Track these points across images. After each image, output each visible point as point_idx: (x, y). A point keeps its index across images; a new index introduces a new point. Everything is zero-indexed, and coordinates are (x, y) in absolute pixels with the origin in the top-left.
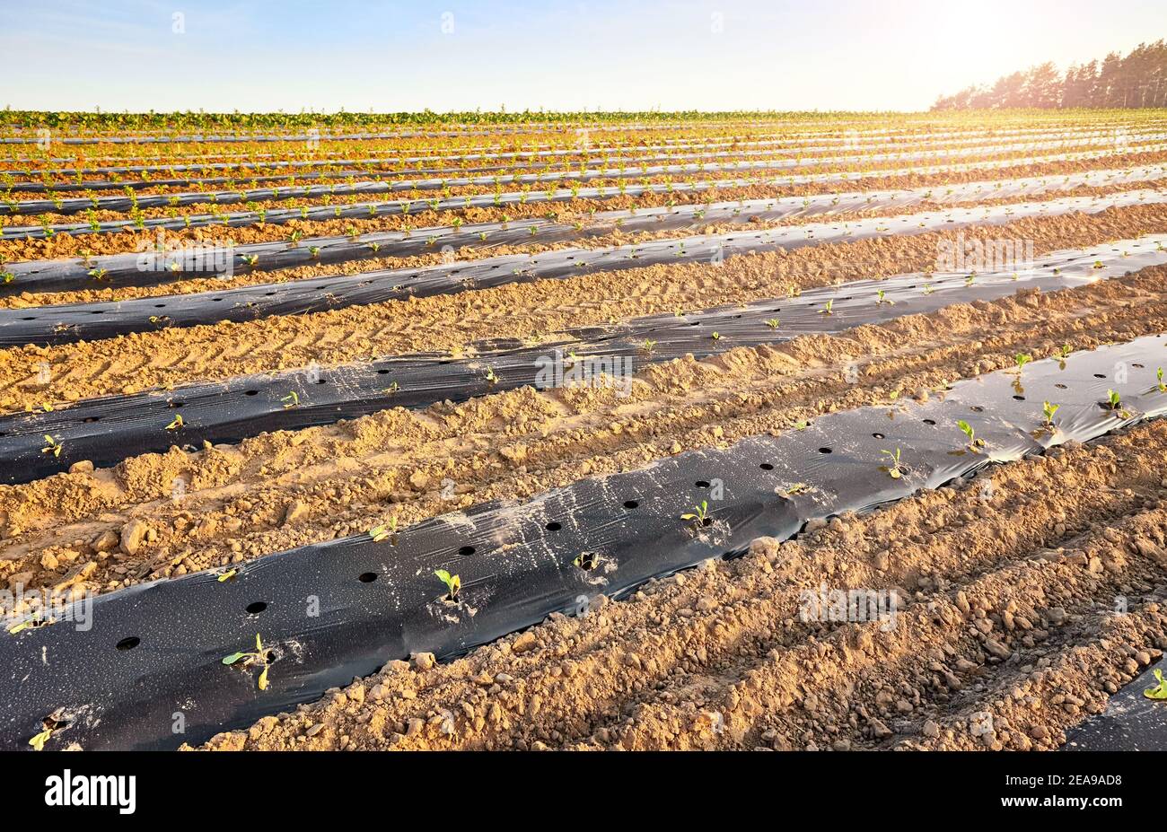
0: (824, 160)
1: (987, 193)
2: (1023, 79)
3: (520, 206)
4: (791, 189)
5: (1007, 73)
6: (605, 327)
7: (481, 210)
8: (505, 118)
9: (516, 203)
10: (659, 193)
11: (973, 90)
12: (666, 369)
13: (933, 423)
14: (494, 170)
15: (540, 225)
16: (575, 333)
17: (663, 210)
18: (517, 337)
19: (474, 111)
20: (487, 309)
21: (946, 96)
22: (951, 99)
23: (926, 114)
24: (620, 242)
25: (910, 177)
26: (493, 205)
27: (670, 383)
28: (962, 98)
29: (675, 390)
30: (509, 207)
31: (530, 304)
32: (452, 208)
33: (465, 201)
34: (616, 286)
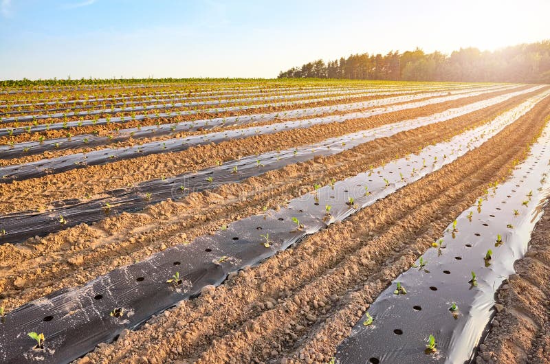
0: (232, 100)
1: (300, 114)
2: (312, 66)
3: (78, 129)
4: (217, 114)
5: (306, 63)
6: (125, 189)
7: (56, 131)
8: (70, 82)
9: (76, 127)
10: (152, 119)
11: (294, 69)
12: (157, 207)
13: (282, 220)
14: (64, 110)
15: (89, 138)
16: (109, 193)
17: (155, 127)
18: (77, 198)
19: (53, 79)
20: (60, 184)
21: (283, 72)
22: (285, 73)
23: (275, 80)
24: (132, 144)
25: (269, 107)
26: (63, 128)
27: (160, 214)
28: (290, 72)
29: (163, 217)
30: (72, 129)
31: (85, 180)
32: (39, 131)
33: (47, 127)
34: (131, 167)
